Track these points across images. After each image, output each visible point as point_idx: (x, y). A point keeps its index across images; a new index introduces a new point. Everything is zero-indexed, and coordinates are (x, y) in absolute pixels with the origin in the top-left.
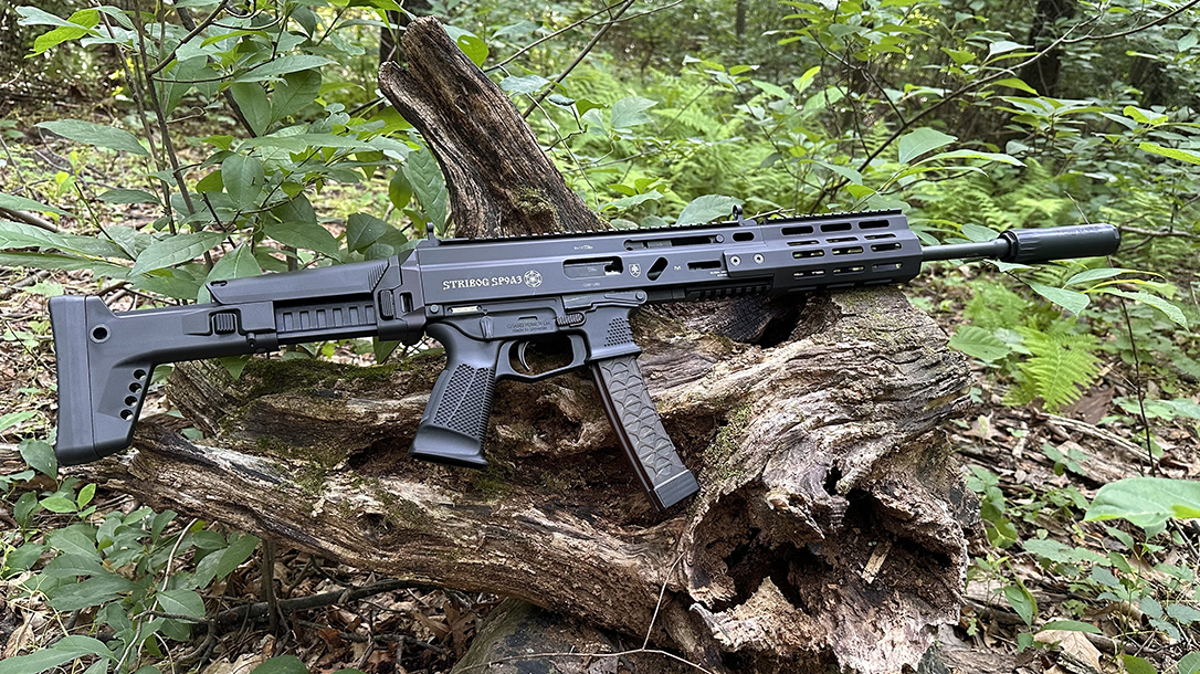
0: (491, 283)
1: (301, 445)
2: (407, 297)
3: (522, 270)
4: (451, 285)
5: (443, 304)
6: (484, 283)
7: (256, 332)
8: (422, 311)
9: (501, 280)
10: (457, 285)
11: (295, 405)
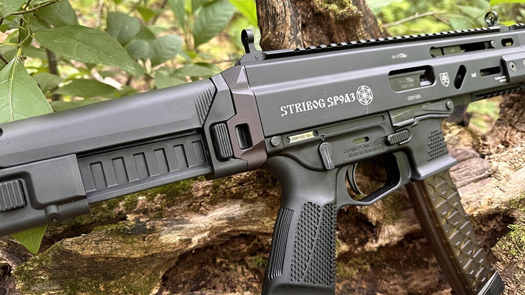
0: (327, 103)
1: (112, 279)
2: (244, 129)
3: (352, 86)
4: (288, 110)
5: (281, 134)
6: (319, 104)
7: (58, 203)
8: (262, 146)
9: (336, 98)
10: (294, 109)
11: (105, 248)
